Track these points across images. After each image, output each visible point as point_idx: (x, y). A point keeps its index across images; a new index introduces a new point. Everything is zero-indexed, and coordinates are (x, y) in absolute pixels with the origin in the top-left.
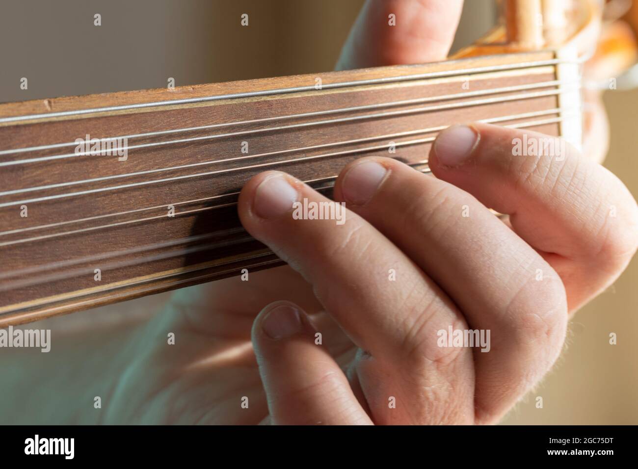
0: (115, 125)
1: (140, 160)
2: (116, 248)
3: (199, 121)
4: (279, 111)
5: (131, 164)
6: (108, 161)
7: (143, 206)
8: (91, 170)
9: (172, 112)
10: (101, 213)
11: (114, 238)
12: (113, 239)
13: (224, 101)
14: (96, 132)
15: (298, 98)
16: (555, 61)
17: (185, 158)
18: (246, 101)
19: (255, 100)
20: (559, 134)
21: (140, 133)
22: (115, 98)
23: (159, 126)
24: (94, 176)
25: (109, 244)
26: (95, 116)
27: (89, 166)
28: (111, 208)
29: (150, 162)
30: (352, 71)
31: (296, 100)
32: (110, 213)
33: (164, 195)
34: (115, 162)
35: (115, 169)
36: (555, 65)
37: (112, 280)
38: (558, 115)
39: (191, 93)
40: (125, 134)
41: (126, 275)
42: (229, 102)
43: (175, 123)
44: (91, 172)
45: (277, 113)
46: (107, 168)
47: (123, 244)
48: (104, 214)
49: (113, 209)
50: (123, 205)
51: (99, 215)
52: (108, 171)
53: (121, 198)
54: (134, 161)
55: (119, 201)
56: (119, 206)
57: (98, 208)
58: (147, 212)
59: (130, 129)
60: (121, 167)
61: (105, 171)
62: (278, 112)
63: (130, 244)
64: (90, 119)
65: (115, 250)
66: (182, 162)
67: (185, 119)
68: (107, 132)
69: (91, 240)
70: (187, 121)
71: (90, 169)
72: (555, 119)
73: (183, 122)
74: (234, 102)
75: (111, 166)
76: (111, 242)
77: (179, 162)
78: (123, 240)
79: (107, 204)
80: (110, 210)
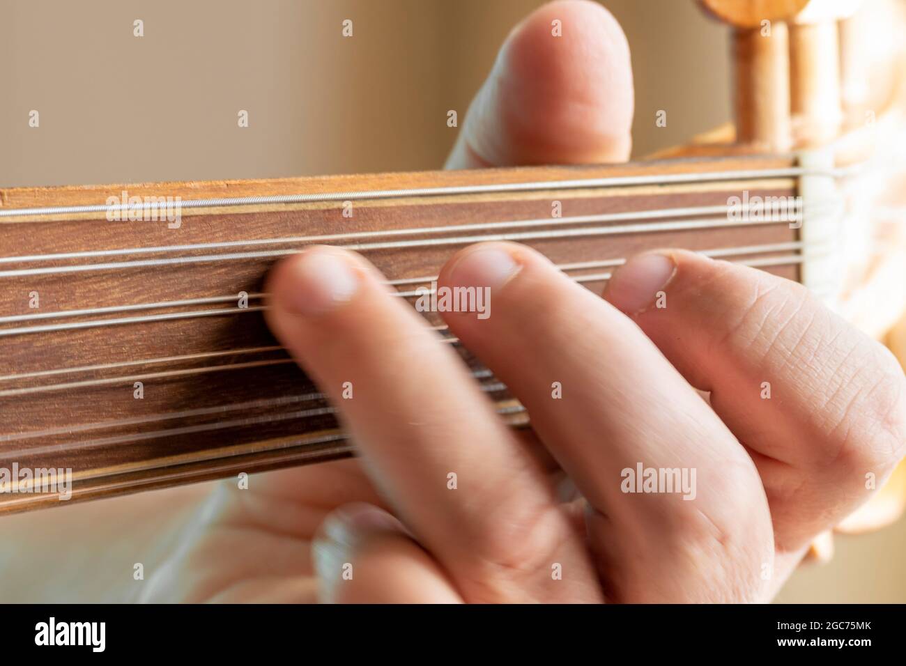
0: (104, 234)
1: (140, 288)
2: (97, 418)
3: (235, 234)
4: (361, 225)
5: (126, 293)
6: (90, 286)
7: (142, 356)
8: (63, 299)
9: (194, 219)
10: (76, 363)
11: (94, 402)
12: (93, 405)
13: (275, 205)
14: (73, 242)
15: (391, 207)
16: (794, 171)
17: (212, 288)
18: (310, 207)
19: (323, 206)
20: (799, 278)
21: (142, 247)
22: (104, 193)
23: (172, 237)
24: (67, 308)
25: (86, 411)
26: (72, 219)
27: (60, 294)
28: (92, 358)
29: (156, 291)
30: (476, 171)
31: (388, 210)
32: (90, 364)
33: (177, 342)
34: (100, 288)
35: (101, 300)
36: (795, 178)
37: (90, 466)
38: (798, 252)
39: (224, 191)
40: (119, 247)
41: (111, 459)
42: (283, 208)
43: (197, 234)
44: (63, 302)
45: (357, 227)
46: (88, 297)
47: (109, 412)
48: (80, 365)
49: (95, 359)
50: (110, 353)
51: (72, 366)
52: (89, 302)
53: (109, 343)
54: (130, 288)
55: (104, 347)
56: (104, 355)
57: (71, 357)
58: (147, 366)
59: (127, 241)
60: (109, 297)
61: (85, 301)
62: (359, 227)
63: (120, 413)
64: (63, 223)
65: (96, 421)
66: (206, 294)
67: (213, 230)
68: (91, 243)
69: (58, 404)
70: (216, 232)
71: (61, 297)
72: (793, 259)
73: (211, 234)
74: (291, 208)
75: (95, 294)
76: (90, 409)
77: (202, 295)
78: (108, 407)
79: (86, 351)
80: (91, 360)
